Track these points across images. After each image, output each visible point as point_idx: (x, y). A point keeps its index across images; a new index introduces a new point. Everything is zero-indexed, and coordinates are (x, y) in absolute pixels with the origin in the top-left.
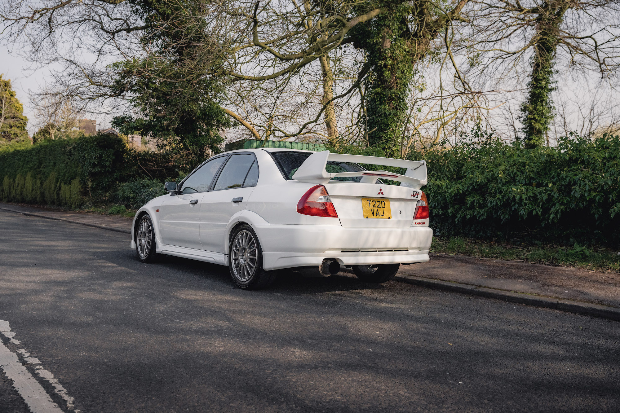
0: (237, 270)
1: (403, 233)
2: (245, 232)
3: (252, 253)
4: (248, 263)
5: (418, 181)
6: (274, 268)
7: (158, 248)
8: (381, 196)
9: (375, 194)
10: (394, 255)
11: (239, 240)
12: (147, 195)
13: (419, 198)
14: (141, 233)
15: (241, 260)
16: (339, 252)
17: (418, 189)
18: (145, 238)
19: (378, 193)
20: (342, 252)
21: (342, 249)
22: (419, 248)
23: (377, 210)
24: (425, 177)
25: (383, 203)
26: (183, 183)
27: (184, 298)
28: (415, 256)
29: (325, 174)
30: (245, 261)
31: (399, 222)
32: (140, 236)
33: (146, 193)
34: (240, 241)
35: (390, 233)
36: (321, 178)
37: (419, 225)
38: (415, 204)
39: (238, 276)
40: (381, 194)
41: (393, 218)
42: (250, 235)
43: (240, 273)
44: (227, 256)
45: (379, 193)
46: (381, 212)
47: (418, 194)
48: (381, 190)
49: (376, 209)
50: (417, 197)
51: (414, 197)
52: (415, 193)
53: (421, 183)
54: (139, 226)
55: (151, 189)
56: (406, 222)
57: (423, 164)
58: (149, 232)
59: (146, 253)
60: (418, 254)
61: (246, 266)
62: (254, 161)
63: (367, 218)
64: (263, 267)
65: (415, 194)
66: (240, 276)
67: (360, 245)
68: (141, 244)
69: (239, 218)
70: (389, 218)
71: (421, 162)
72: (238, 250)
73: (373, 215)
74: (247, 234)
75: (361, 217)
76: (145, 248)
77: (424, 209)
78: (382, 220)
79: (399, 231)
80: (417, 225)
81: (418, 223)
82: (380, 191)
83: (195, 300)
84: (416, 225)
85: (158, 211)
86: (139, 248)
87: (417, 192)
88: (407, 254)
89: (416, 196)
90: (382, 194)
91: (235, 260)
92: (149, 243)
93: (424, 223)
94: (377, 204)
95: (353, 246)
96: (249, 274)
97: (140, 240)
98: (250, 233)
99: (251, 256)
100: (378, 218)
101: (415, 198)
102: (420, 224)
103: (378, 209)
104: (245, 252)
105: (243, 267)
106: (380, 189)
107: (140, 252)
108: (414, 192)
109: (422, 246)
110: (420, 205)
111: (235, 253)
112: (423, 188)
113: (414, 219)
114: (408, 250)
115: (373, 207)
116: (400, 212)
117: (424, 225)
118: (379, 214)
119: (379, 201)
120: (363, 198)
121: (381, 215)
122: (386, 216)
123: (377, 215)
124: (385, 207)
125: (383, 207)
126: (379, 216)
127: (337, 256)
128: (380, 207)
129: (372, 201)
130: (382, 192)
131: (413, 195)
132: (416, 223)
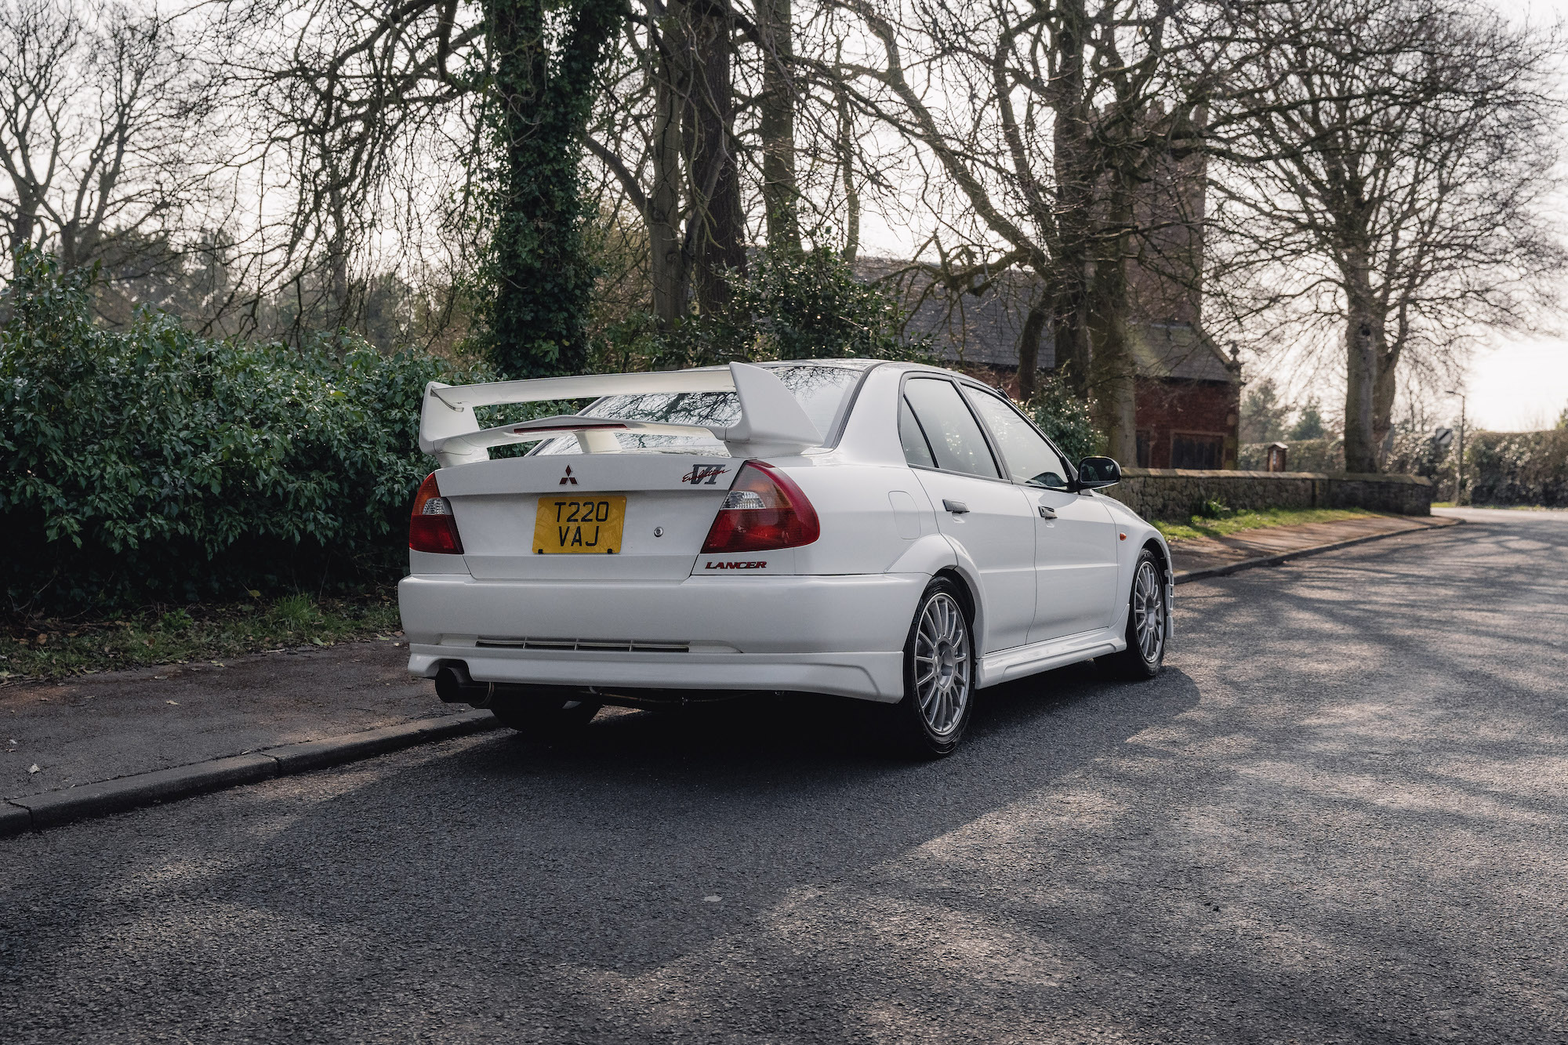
8: (569, 487)
16: (471, 646)
19: (560, 480)
20: (479, 644)
21: (480, 637)
22: (739, 647)
23: (579, 528)
25: (603, 508)
37: (729, 570)
40: (569, 482)
41: (625, 552)
45: (563, 481)
46: (588, 536)
48: (568, 471)
49: (573, 526)
50: (712, 482)
51: (695, 482)
52: (701, 469)
63: (540, 552)
65: (701, 473)
70: (610, 552)
73: (562, 543)
78: (585, 557)
80: (717, 571)
81: (723, 567)
82: (565, 476)
84: (709, 571)
90: (574, 481)
93: (759, 565)
94: (584, 510)
100: (573, 553)
102: (731, 566)
103: (584, 526)
106: (565, 468)
108: (696, 467)
113: (702, 551)
114: (686, 650)
115: (569, 520)
116: (658, 531)
117: (760, 570)
118: (579, 541)
119: (592, 503)
120: (543, 498)
121: (587, 544)
122: (602, 546)
123: (572, 545)
124: (605, 520)
125: (598, 520)
126: (580, 545)
127: (461, 656)
128: (591, 520)
129: (570, 505)
130: (571, 476)
131: (691, 476)
132: (709, 564)
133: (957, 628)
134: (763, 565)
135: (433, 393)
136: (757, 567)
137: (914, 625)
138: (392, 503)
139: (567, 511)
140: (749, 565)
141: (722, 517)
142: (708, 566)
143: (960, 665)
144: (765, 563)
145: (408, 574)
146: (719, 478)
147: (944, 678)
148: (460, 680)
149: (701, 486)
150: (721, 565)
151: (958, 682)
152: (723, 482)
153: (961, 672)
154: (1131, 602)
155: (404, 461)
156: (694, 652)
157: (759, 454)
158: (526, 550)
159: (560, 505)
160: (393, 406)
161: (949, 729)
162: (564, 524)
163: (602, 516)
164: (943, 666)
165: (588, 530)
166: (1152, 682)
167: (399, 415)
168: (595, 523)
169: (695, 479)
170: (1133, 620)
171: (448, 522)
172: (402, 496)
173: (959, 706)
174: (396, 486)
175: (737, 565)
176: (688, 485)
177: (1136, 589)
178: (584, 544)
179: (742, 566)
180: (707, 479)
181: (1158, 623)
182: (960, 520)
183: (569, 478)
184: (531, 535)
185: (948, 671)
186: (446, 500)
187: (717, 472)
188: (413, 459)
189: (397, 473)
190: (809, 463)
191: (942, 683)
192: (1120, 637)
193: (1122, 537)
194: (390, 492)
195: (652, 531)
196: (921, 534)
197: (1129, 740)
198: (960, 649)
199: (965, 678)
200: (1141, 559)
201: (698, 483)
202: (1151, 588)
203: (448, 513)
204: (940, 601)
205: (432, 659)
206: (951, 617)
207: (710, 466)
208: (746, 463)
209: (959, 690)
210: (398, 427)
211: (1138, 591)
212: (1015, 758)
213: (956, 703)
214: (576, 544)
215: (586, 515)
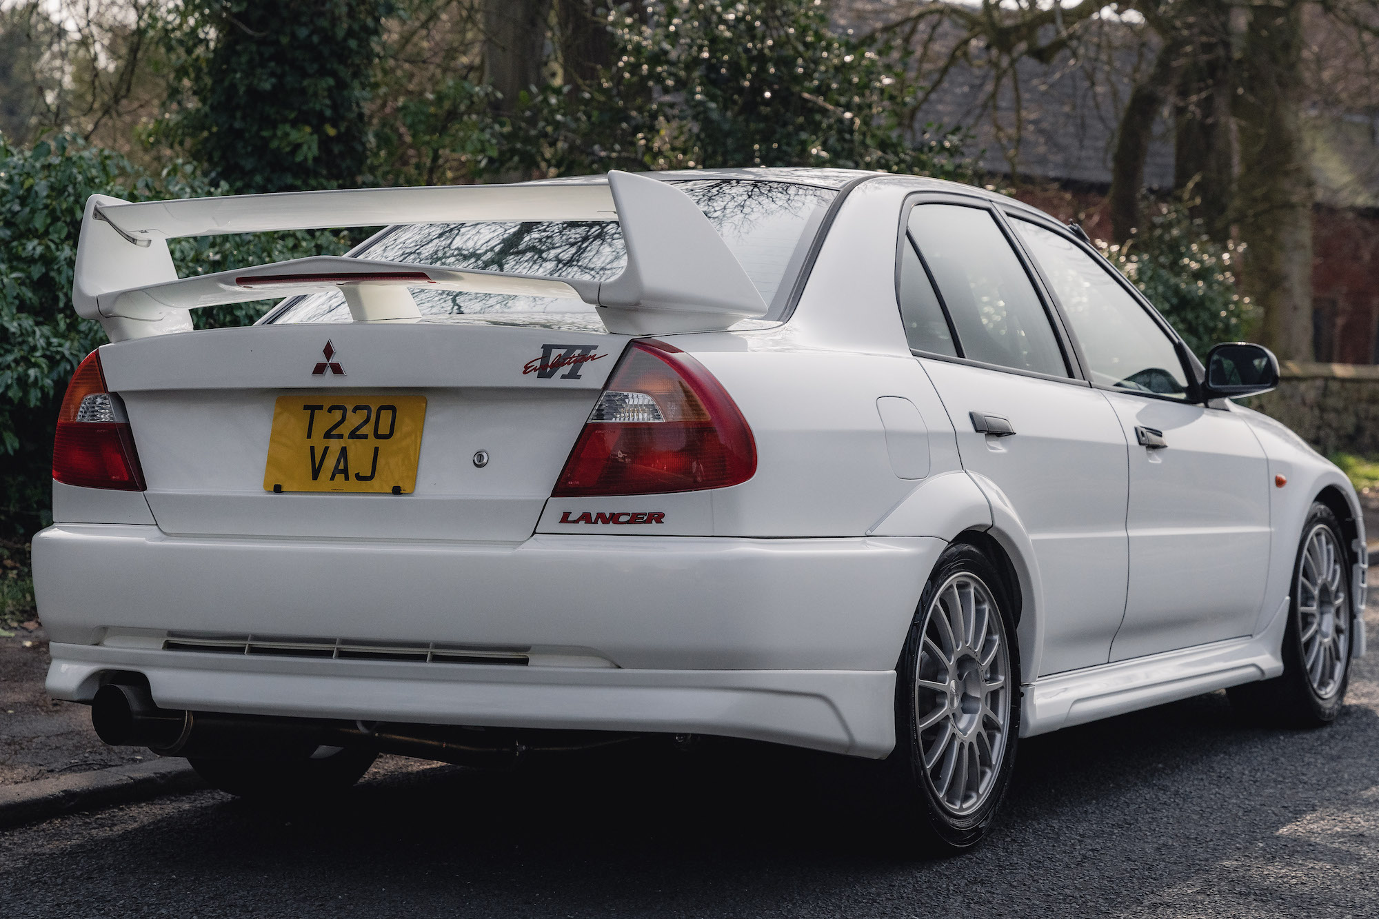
8: (328, 380)
13: (595, 374)
16: (154, 649)
19: (312, 367)
20: (169, 646)
21: (171, 634)
23: (344, 451)
25: (386, 417)
37: (600, 527)
40: (329, 371)
41: (424, 492)
46: (359, 463)
48: (328, 351)
49: (335, 446)
50: (573, 375)
51: (546, 376)
52: (555, 353)
63: (278, 489)
65: (559, 359)
70: (397, 491)
73: (315, 474)
78: (353, 503)
80: (580, 527)
81: (588, 519)
82: (322, 359)
84: (567, 527)
89: (563, 370)
90: (337, 369)
94: (354, 420)
100: (334, 491)
102: (603, 518)
103: (354, 444)
106: (324, 347)
108: (547, 349)
113: (555, 493)
114: (524, 662)
115: (328, 435)
116: (481, 457)
117: (653, 527)
118: (345, 472)
119: (367, 408)
120: (283, 396)
121: (359, 477)
122: (383, 481)
123: (332, 479)
124: (388, 437)
125: (377, 436)
126: (347, 478)
127: (137, 665)
128: (366, 437)
129: (329, 411)
130: (334, 360)
131: (538, 364)
132: (566, 515)
133: (989, 632)
134: (658, 518)
135: (99, 214)
136: (648, 521)
137: (915, 626)
138: (24, 401)
139: (324, 421)
140: (634, 519)
141: (590, 436)
142: (565, 518)
143: (994, 695)
144: (662, 516)
145: (50, 523)
146: (586, 368)
147: (966, 717)
148: (135, 706)
149: (555, 382)
150: (586, 518)
151: (989, 725)
152: (593, 375)
153: (994, 708)
154: (1293, 593)
155: (46, 330)
156: (538, 665)
157: (656, 328)
158: (251, 484)
159: (312, 409)
160: (31, 233)
161: (972, 805)
162: (318, 441)
163: (384, 429)
164: (965, 697)
165: (359, 454)
166: (1325, 733)
167: (39, 249)
168: (372, 442)
169: (545, 369)
170: (1295, 624)
171: (121, 437)
172: (42, 389)
173: (990, 766)
174: (32, 372)
175: (614, 518)
176: (533, 380)
177: (1302, 570)
178: (352, 477)
179: (622, 519)
180: (566, 369)
181: (1338, 630)
182: (998, 447)
183: (328, 363)
184: (262, 459)
185: (972, 705)
186: (117, 398)
187: (583, 358)
188: (62, 326)
189: (34, 349)
190: (743, 346)
191: (962, 725)
192: (1273, 654)
193: (1280, 483)
194: (22, 381)
195: (470, 456)
196: (930, 471)
197: (1283, 831)
198: (994, 668)
199: (1002, 718)
200: (1312, 521)
201: (549, 376)
202: (1328, 571)
203: (119, 419)
204: (962, 586)
205: (86, 669)
206: (979, 613)
207: (571, 348)
208: (633, 343)
209: (992, 738)
210: (37, 271)
211: (1305, 575)
212: (1084, 857)
213: (986, 761)
214: (340, 477)
215: (357, 429)
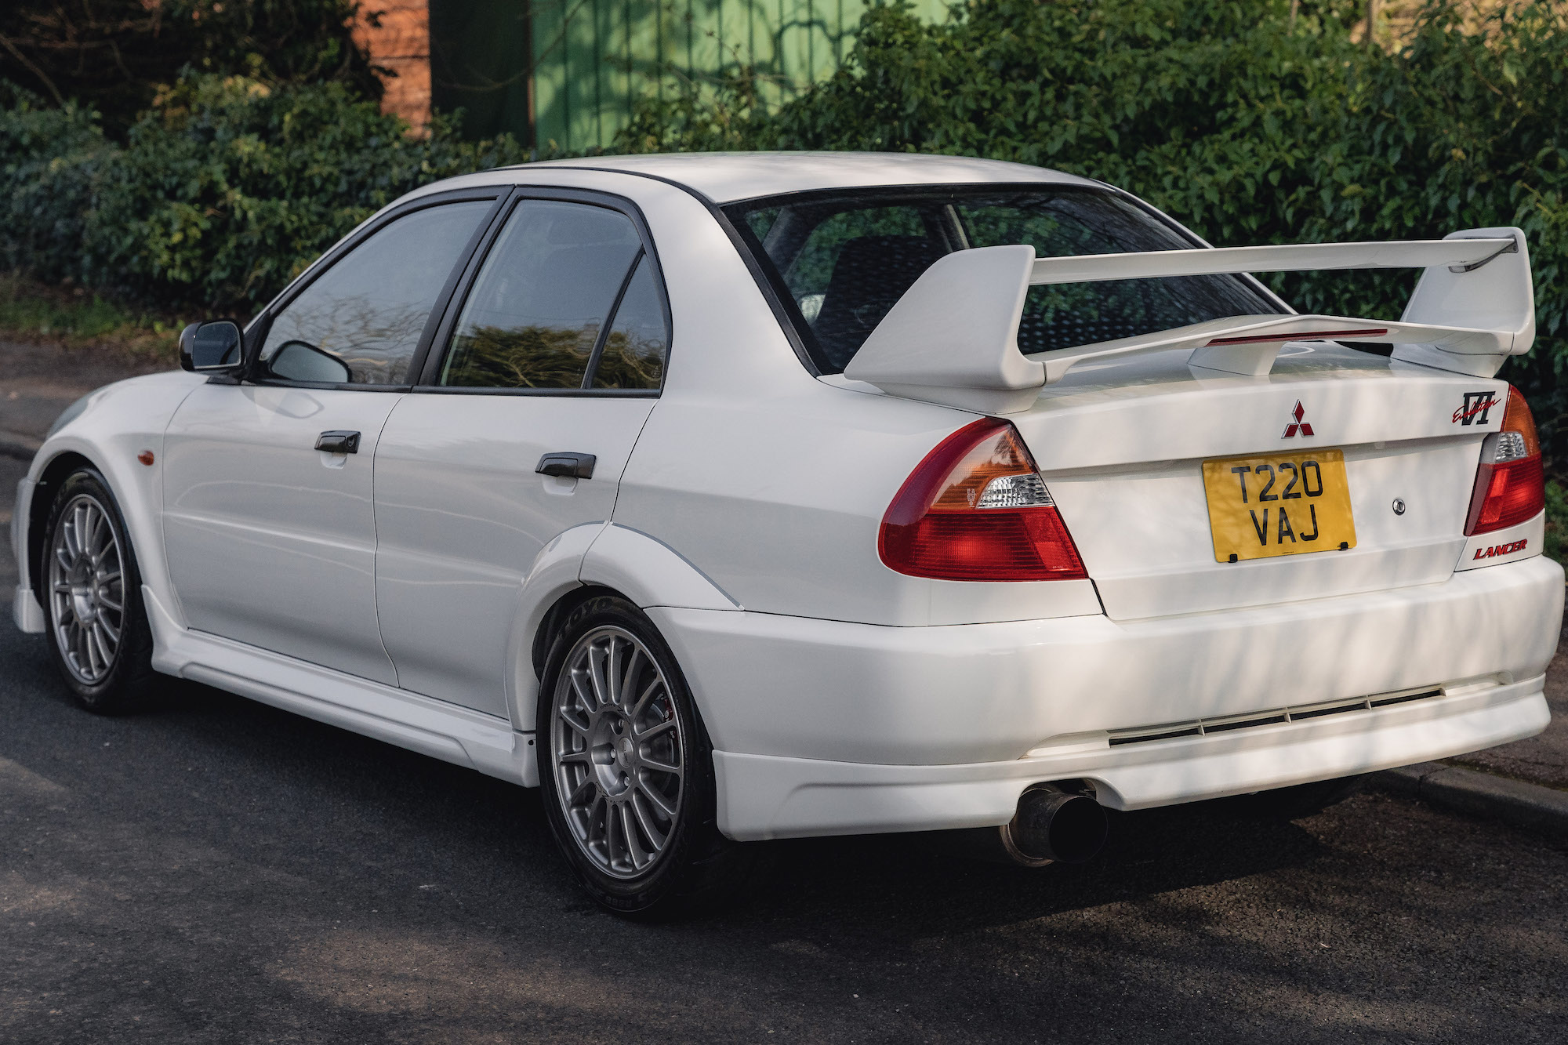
0: (582, 816)
1: (1416, 617)
2: (614, 631)
3: (660, 745)
4: (638, 791)
5: (1490, 338)
6: (774, 832)
7: (165, 648)
8: (1299, 441)
9: (1270, 439)
10: (1372, 726)
11: (584, 665)
12: (39, 200)
13: (1495, 418)
14: (67, 556)
15: (604, 772)
16: (1099, 749)
17: (1487, 380)
18: (87, 583)
19: (1283, 429)
20: (1113, 743)
22: (1500, 678)
23: (1284, 514)
24: (1523, 311)
25: (1311, 471)
26: (269, 321)
27: (340, 1001)
28: (1477, 716)
29: (1017, 367)
30: (622, 775)
31: (1393, 559)
32: (63, 573)
33: (33, 187)
34: (593, 671)
35: (1352, 622)
36: (996, 387)
37: (1497, 559)
38: (1474, 451)
39: (591, 850)
40: (1299, 433)
41: (1365, 545)
42: (642, 653)
43: (597, 834)
44: (526, 738)
46: (1301, 523)
47: (1489, 403)
48: (1299, 412)
49: (1274, 509)
50: (1483, 421)
51: (1466, 422)
52: (1473, 400)
53: (1505, 345)
54: (56, 522)
55: (54, 165)
56: (1428, 557)
57: (1513, 247)
58: (110, 562)
59: (101, 665)
60: (1494, 701)
61: (628, 805)
62: (642, 252)
63: (1233, 559)
64: (720, 823)
65: (1475, 406)
66: (600, 847)
67: (1204, 707)
68: (69, 618)
69: (582, 562)
70: (1344, 546)
71: (1498, 235)
72: (583, 717)
73: (1263, 540)
74: (626, 650)
75: (1206, 561)
76: (95, 640)
77: (1516, 471)
78: (1306, 560)
79: (1396, 605)
80: (1488, 560)
81: (1490, 553)
82: (1293, 421)
83: (393, 1020)
84: (1480, 562)
85: (147, 459)
86: (61, 634)
87: (1481, 395)
88: (1440, 714)
89: (1478, 416)
91: (570, 764)
92: (112, 616)
93: (1521, 545)
94: (1283, 481)
95: (1168, 713)
96: (645, 846)
97: (65, 594)
98: (640, 645)
99: (650, 756)
100: (1285, 554)
101: (1473, 428)
102: (1501, 550)
103: (1290, 504)
104: (619, 730)
105: (616, 808)
106: (1292, 408)
107: (70, 658)
108: (1467, 396)
109: (1513, 662)
110: (1496, 456)
111: (568, 730)
112: (1511, 369)
113: (1467, 532)
114: (1438, 693)
115: (1263, 497)
116: (1400, 504)
117: (1521, 553)
118: (1289, 532)
119: (1291, 465)
121: (1303, 537)
122: (1326, 538)
123: (1280, 541)
124: (1319, 493)
125: (1311, 494)
126: (1294, 540)
127: (1090, 770)
128: (1298, 495)
129: (1258, 471)
130: (1304, 421)
131: (1460, 412)
132: (1479, 551)
134: (1524, 544)
136: (1520, 548)
139: (1255, 483)
140: (1514, 547)
142: (1477, 555)
144: (1525, 541)
149: (1474, 427)
156: (1451, 696)
159: (1242, 471)
162: (1257, 506)
163: (1313, 487)
165: (1299, 514)
168: (1307, 500)
169: (1466, 417)
175: (1505, 549)
176: (1459, 429)
178: (1297, 537)
179: (1508, 549)
183: (1299, 425)
195: (1390, 504)
201: (1469, 422)
214: (1287, 539)
215: (1289, 487)
